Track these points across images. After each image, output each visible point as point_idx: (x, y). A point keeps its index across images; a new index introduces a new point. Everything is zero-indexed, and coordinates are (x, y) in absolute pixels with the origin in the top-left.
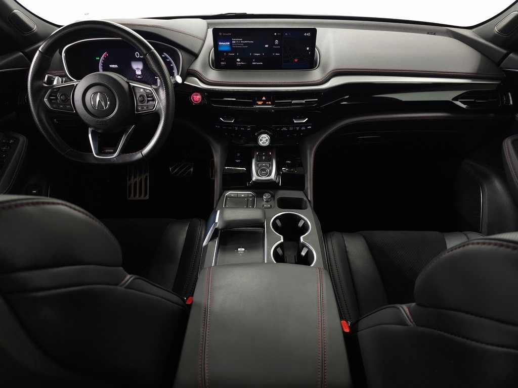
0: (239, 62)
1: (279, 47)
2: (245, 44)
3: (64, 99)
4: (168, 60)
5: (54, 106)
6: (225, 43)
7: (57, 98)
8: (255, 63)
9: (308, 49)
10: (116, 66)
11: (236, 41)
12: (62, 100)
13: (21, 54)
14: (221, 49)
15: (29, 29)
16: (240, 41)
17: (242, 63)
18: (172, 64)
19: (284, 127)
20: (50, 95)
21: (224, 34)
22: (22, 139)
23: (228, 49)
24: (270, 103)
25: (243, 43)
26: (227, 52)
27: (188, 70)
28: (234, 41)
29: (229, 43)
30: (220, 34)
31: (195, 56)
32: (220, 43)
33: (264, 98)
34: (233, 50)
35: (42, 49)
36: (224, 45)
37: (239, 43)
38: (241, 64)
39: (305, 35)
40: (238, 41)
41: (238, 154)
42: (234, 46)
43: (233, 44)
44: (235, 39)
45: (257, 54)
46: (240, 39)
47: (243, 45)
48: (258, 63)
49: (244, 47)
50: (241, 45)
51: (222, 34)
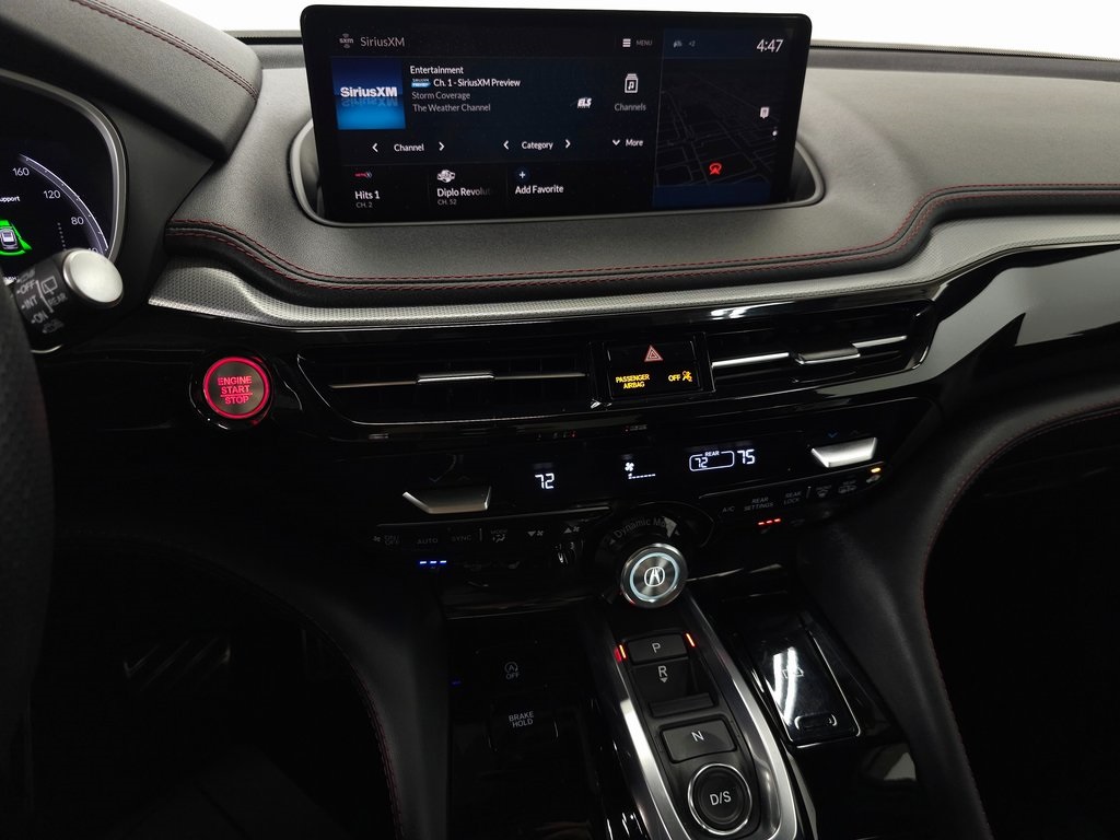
0: (448, 186)
1: (642, 107)
2: (478, 95)
4: (52, 195)
6: (371, 92)
8: (526, 190)
9: (764, 113)
11: (431, 77)
14: (350, 120)
16: (455, 77)
17: (464, 192)
18: (77, 214)
19: (760, 494)
21: (366, 42)
23: (390, 119)
24: (688, 376)
25: (466, 89)
26: (386, 136)
27: (168, 224)
28: (420, 76)
29: (392, 91)
30: (346, 41)
31: (214, 153)
32: (347, 92)
33: (653, 355)
34: (417, 123)
36: (371, 102)
37: (446, 90)
38: (460, 198)
39: (761, 47)
40: (444, 77)
41: (511, 667)
42: (423, 102)
43: (416, 96)
44: (426, 70)
45: (540, 146)
46: (453, 71)
47: (467, 101)
48: (541, 190)
49: (474, 108)
50: (457, 102)
51: (358, 42)
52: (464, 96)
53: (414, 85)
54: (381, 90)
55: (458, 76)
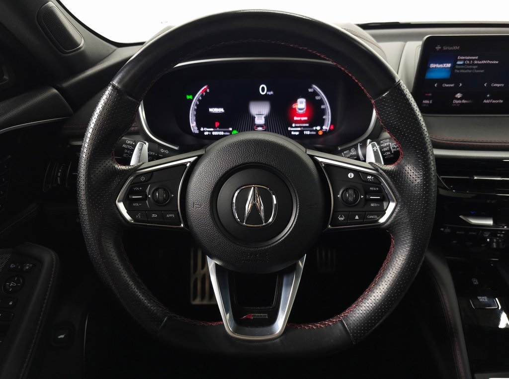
0: (458, 99)
2: (480, 66)
3: (161, 198)
4: (318, 98)
5: (139, 216)
6: (441, 66)
7: (145, 198)
8: (488, 101)
10: (221, 110)
11: (465, 60)
12: (157, 202)
13: (55, 91)
14: (430, 75)
15: (74, 44)
16: (474, 60)
17: (464, 101)
18: (324, 104)
20: (130, 191)
21: (445, 48)
22: (48, 257)
23: (444, 75)
25: (476, 64)
26: (441, 81)
28: (461, 60)
29: (449, 65)
30: (438, 48)
32: (432, 66)
34: (454, 75)
35: (119, 82)
36: (440, 69)
37: (468, 65)
38: (462, 104)
40: (470, 60)
41: (474, 280)
42: (458, 69)
43: (457, 67)
44: (463, 58)
45: (498, 85)
46: (474, 58)
47: (476, 69)
48: (494, 101)
49: (477, 71)
50: (472, 69)
51: (442, 48)
52: (475, 67)
53: (458, 63)
54: (445, 65)
55: (475, 60)
